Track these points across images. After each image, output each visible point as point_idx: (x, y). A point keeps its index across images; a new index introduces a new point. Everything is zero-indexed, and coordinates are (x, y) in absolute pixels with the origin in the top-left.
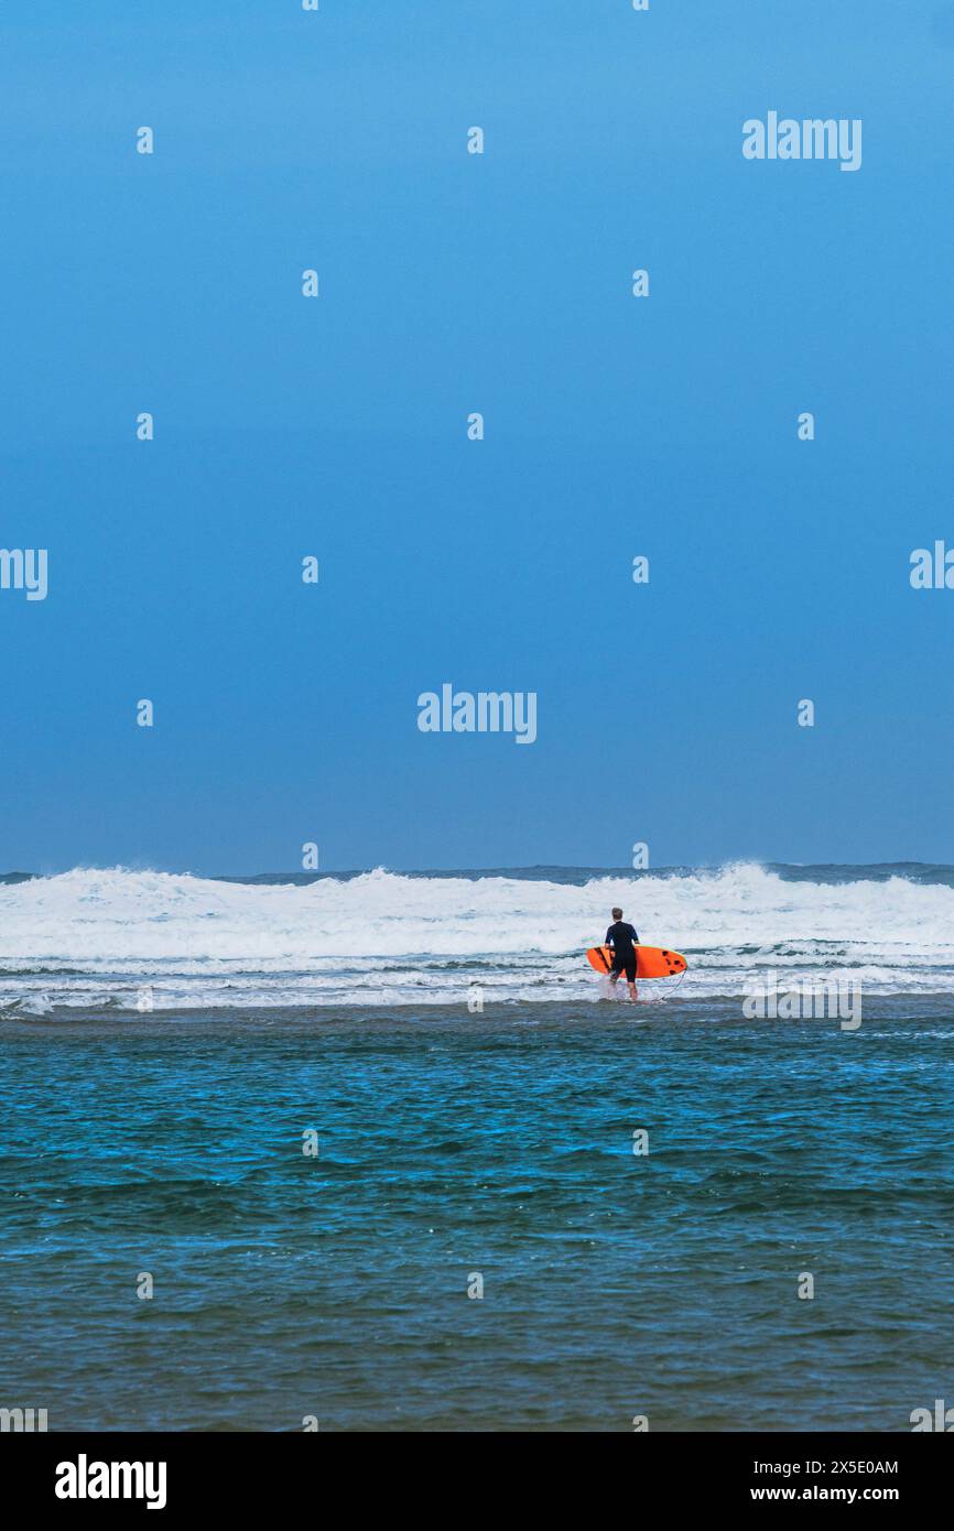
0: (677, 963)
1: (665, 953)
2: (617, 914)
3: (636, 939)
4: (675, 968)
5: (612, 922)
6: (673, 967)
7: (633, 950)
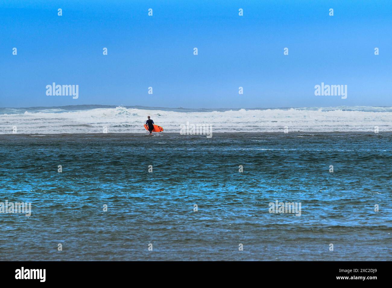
0: (161, 129)
1: (159, 127)
2: (149, 117)
3: (153, 123)
4: (161, 130)
5: (148, 119)
6: (160, 130)
7: (153, 125)
